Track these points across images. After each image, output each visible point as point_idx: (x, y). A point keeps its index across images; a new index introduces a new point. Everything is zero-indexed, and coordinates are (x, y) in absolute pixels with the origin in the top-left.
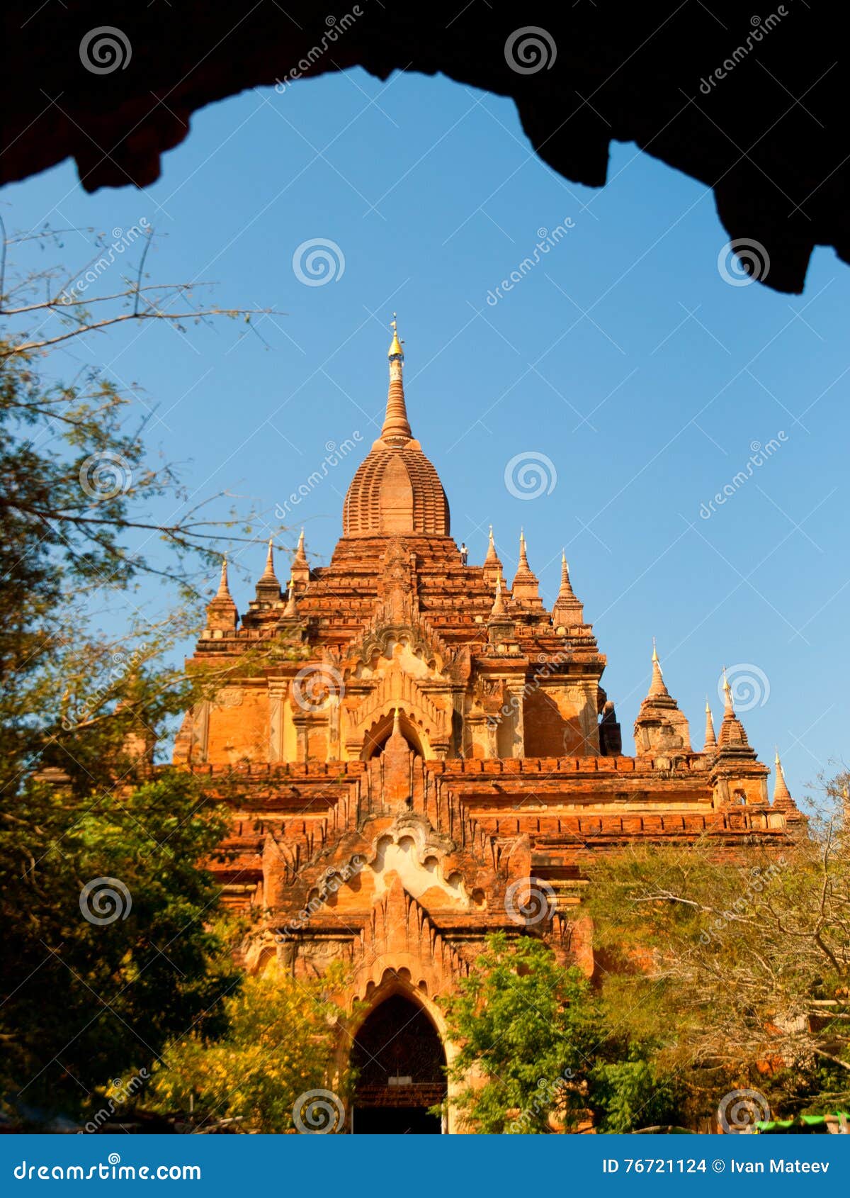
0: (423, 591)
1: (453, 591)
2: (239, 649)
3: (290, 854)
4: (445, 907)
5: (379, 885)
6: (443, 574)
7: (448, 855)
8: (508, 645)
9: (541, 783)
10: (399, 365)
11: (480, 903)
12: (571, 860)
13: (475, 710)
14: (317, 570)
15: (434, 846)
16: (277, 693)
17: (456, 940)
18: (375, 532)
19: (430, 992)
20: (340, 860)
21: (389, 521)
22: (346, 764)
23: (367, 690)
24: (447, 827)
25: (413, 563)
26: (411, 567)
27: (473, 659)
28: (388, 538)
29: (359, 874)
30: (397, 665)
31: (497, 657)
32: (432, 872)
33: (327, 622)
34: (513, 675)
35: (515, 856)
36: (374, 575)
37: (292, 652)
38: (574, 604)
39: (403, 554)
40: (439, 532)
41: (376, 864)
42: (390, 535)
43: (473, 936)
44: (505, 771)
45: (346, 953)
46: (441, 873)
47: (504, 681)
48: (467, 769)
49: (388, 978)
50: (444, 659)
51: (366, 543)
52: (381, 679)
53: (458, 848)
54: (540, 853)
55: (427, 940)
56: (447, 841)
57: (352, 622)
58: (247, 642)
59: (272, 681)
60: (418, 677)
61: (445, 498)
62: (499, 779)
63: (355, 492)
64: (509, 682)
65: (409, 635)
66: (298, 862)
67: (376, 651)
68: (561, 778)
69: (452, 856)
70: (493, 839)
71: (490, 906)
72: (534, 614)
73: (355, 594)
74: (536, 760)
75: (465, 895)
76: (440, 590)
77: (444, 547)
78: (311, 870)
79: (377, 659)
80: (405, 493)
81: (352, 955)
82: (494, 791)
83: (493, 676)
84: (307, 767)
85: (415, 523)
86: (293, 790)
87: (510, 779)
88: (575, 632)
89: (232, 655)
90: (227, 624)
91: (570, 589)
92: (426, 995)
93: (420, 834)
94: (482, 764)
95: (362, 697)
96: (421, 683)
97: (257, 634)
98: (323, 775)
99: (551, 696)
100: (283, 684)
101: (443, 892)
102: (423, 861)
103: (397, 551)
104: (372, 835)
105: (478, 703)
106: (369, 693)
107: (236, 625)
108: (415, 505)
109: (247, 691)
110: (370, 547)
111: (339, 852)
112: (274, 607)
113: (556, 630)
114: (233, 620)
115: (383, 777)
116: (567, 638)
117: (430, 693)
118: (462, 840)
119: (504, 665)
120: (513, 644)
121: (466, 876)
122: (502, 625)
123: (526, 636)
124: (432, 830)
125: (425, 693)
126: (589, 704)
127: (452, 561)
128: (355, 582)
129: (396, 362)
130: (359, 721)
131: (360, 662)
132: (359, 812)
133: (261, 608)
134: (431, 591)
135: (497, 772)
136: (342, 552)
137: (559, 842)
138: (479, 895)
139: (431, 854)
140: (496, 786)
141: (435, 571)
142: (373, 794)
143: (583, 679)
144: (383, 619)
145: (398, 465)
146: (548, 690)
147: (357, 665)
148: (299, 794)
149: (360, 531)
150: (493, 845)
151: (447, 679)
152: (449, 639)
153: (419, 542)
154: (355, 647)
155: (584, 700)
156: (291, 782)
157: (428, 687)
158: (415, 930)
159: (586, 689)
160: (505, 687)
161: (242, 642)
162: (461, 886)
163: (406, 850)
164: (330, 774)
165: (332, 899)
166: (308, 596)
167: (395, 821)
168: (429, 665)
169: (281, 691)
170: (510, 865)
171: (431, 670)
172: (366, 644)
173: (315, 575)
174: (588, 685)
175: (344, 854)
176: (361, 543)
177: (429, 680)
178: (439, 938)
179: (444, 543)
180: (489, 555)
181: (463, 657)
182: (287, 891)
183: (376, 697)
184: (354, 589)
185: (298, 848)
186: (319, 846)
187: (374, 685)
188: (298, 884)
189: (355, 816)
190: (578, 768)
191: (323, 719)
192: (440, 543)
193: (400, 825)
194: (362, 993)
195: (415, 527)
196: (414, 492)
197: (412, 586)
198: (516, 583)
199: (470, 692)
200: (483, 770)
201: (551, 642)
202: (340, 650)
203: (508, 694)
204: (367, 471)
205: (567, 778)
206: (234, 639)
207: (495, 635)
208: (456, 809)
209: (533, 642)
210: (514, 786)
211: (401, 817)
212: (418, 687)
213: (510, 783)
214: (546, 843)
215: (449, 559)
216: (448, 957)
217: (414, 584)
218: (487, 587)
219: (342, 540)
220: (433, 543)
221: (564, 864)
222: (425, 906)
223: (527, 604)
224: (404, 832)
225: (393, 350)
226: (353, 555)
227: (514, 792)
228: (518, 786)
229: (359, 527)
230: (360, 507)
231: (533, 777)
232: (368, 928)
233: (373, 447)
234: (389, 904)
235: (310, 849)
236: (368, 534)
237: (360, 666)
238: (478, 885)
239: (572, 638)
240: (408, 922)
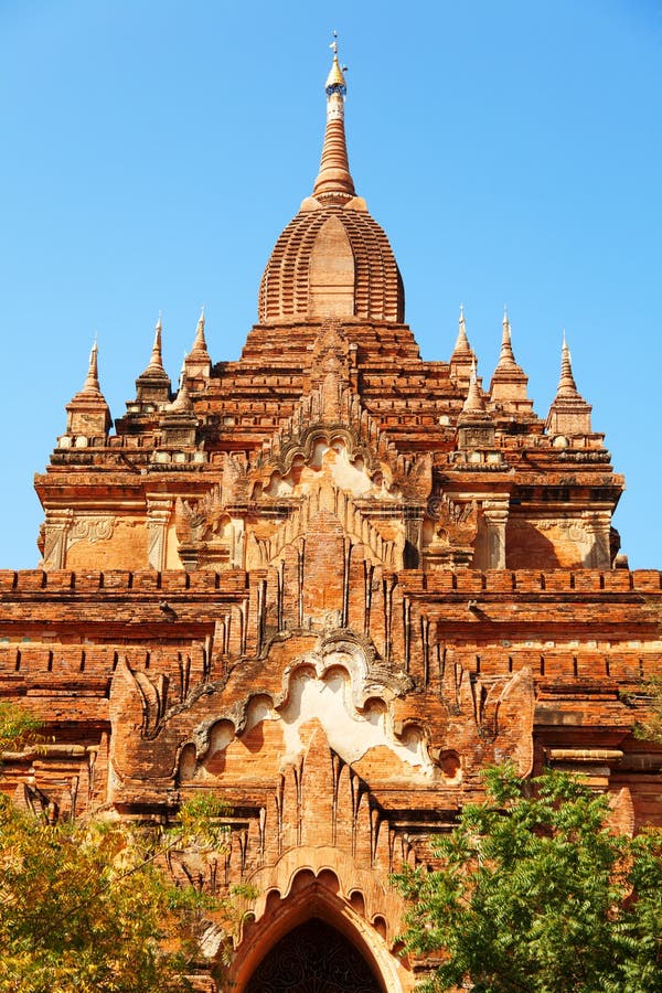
0: (365, 391)
1: (408, 391)
2: (110, 462)
3: (152, 691)
4: (394, 778)
5: (289, 741)
6: (394, 371)
7: (401, 697)
8: (486, 453)
9: (545, 607)
10: (340, 99)
11: (452, 775)
12: (596, 717)
13: (437, 543)
14: (222, 365)
15: (380, 682)
16: (160, 516)
17: (412, 831)
18: (301, 318)
19: (369, 911)
20: (230, 701)
21: (322, 303)
22: (247, 575)
23: (285, 512)
24: (402, 653)
25: (354, 356)
26: (350, 360)
27: (435, 471)
28: (319, 325)
29: (261, 723)
30: (328, 478)
31: (468, 470)
32: (375, 724)
33: (231, 422)
34: (491, 495)
35: (508, 701)
36: (299, 371)
37: (180, 459)
38: (578, 406)
39: (340, 343)
40: (388, 318)
41: (287, 708)
42: (322, 321)
43: (439, 825)
44: (489, 588)
45: (236, 844)
46: (390, 725)
47: (480, 503)
48: (430, 584)
49: (302, 885)
50: (394, 471)
51: (289, 332)
52: (303, 496)
53: (418, 687)
54: (545, 705)
55: (365, 828)
56: (401, 675)
57: (266, 422)
58: (120, 452)
59: (152, 499)
60: (356, 496)
61: (399, 277)
62: (479, 601)
63: (275, 264)
64: (486, 504)
65: (346, 436)
66: (164, 703)
67: (298, 457)
68: (576, 601)
69: (408, 698)
70: (474, 676)
71: (467, 778)
72: (520, 421)
73: (272, 395)
74: (538, 573)
75: (429, 761)
76: (389, 391)
77: (396, 337)
78: (185, 715)
79: (300, 469)
80: (344, 267)
81: (245, 849)
82: (472, 618)
83: (464, 496)
84: (188, 578)
85: (356, 306)
86: (165, 609)
87: (497, 601)
88: (579, 444)
89: (100, 470)
90: (96, 429)
91: (573, 386)
92: (363, 916)
93: (358, 663)
94: (454, 578)
95: (278, 522)
96: (362, 504)
97: (135, 441)
98: (212, 590)
99: (545, 533)
100: (167, 504)
101: (392, 754)
102: (362, 706)
103: (331, 339)
104: (282, 663)
105: (440, 534)
106: (287, 517)
107: (107, 430)
108: (356, 281)
109: (119, 519)
110: (294, 337)
111: (229, 689)
112: (161, 409)
113: (552, 441)
114: (103, 423)
115: (302, 574)
116: (568, 452)
117: (374, 517)
118: (423, 674)
119: (480, 480)
120: (494, 452)
121: (429, 731)
122: (478, 426)
123: (509, 449)
124: (377, 657)
125: (365, 516)
126: (598, 545)
127: (406, 356)
128: (271, 380)
129: (336, 94)
130: (273, 554)
131: (276, 473)
132: (262, 627)
133: (142, 411)
134: (377, 391)
135: (477, 589)
136: (255, 344)
137: (575, 690)
138: (451, 762)
139: (376, 694)
140: (473, 609)
141: (382, 366)
142: (286, 601)
143: (590, 509)
144: (309, 414)
145: (334, 228)
146: (540, 524)
147: (271, 477)
148: (175, 617)
149: (282, 316)
150: (473, 683)
151: (399, 498)
152: (402, 447)
153: (361, 329)
154: (269, 452)
155: (592, 538)
156: (163, 599)
157: (371, 509)
158: (347, 811)
159: (595, 523)
160: (481, 511)
161: (115, 452)
162: (421, 746)
163: (335, 690)
164: (223, 588)
165: (215, 761)
166: (208, 398)
167: (319, 641)
168: (372, 479)
169: (164, 513)
170: (500, 714)
171: (375, 486)
172: (285, 449)
173: (218, 371)
174: (597, 517)
175: (237, 691)
176: (283, 332)
177: (372, 499)
178: (384, 827)
179: (397, 332)
180: (459, 346)
181: (422, 468)
182: (147, 746)
183: (297, 521)
184: (270, 388)
185: (166, 682)
186: (199, 679)
187: (294, 505)
188: (162, 737)
189: (256, 633)
190: (602, 586)
191: (222, 552)
192: (391, 333)
193: (328, 648)
194: (259, 908)
195: (356, 312)
196: (356, 264)
197: (351, 385)
198: (496, 380)
199: (430, 520)
200: (455, 587)
201: (546, 457)
202: (248, 458)
203: (483, 521)
204: (293, 236)
205: (584, 601)
206: (102, 448)
207: (467, 439)
208: (417, 626)
209: (519, 456)
210: (503, 611)
211: (328, 636)
212: (357, 508)
213: (496, 606)
214: (555, 691)
215: (402, 353)
216: (399, 855)
217: (354, 381)
218: (455, 387)
219: (255, 327)
220: (382, 331)
221: (584, 722)
222: (363, 777)
223: (512, 408)
224: (333, 660)
225: (332, 78)
226: (271, 346)
227: (503, 619)
228: (509, 612)
229: (280, 311)
230: (282, 284)
231: (532, 598)
232: (272, 808)
233: (303, 207)
234: (306, 768)
235: (185, 682)
236: (293, 319)
237: (275, 480)
238: (449, 744)
239: (576, 452)
240: (335, 799)
